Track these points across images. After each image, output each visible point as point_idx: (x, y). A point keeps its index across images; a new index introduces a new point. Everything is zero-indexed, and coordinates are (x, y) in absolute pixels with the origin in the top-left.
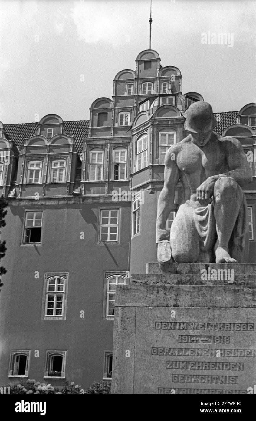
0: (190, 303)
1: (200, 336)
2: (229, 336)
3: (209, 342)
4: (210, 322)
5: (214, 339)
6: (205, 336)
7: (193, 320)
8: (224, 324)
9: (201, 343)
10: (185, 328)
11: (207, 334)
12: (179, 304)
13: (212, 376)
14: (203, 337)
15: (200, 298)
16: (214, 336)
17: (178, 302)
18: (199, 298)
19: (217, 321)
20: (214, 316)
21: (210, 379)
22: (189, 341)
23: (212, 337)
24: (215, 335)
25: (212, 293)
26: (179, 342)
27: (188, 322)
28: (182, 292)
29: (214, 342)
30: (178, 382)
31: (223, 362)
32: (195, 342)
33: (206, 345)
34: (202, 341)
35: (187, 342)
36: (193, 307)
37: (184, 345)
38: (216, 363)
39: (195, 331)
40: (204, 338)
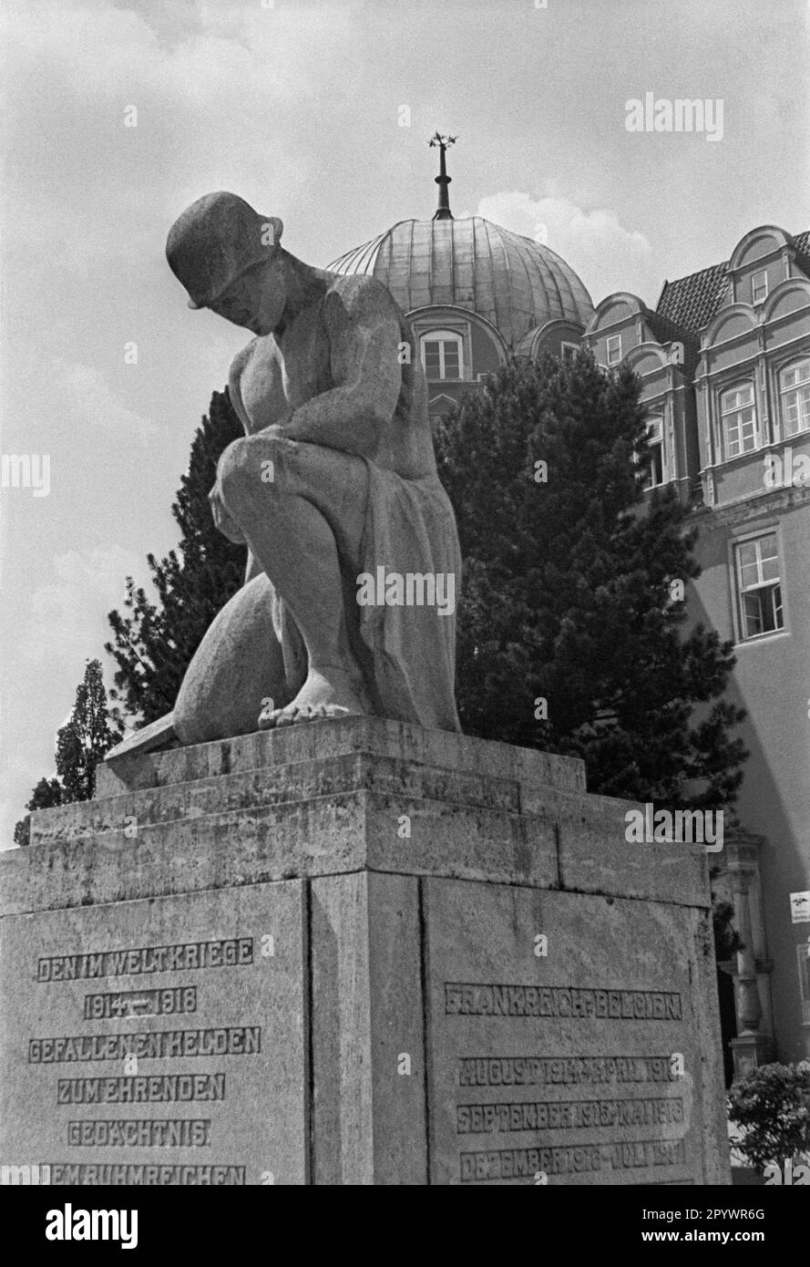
0: (116, 890)
1: (131, 994)
2: (194, 987)
3: (151, 1012)
4: (152, 946)
5: (160, 1001)
6: (142, 992)
7: (118, 943)
8: (184, 946)
9: (132, 1016)
10: (100, 973)
11: (146, 986)
12: (95, 896)
13: (153, 1122)
14: (136, 995)
15: (140, 867)
16: (161, 991)
17: (92, 890)
18: (136, 871)
19: (168, 941)
20: (162, 923)
21: (147, 1131)
22: (108, 1013)
23: (157, 994)
24: (163, 987)
25: (166, 849)
26: (85, 1018)
27: (105, 950)
28: (100, 855)
29: (160, 1012)
30: (80, 1144)
31: (178, 1073)
32: (119, 1013)
33: (143, 1019)
34: (135, 1008)
35: (102, 1016)
36: (123, 899)
37: (96, 1028)
38: (163, 1077)
39: (120, 977)
40: (140, 998)
